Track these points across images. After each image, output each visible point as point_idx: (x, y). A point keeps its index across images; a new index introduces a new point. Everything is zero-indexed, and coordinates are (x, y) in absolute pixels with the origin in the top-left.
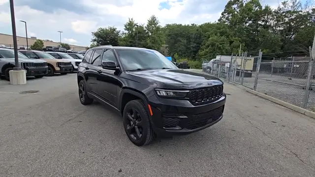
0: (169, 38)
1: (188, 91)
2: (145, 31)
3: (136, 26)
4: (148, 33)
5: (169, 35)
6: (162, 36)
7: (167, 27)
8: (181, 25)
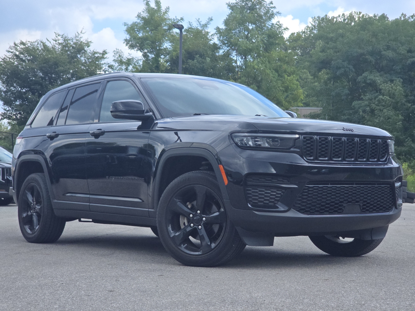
0: (324, 74)
1: (297, 136)
2: (215, 47)
3: (176, 31)
4: (227, 55)
5: (325, 64)
6: (290, 69)
7: (320, 27)
8: (384, 17)
